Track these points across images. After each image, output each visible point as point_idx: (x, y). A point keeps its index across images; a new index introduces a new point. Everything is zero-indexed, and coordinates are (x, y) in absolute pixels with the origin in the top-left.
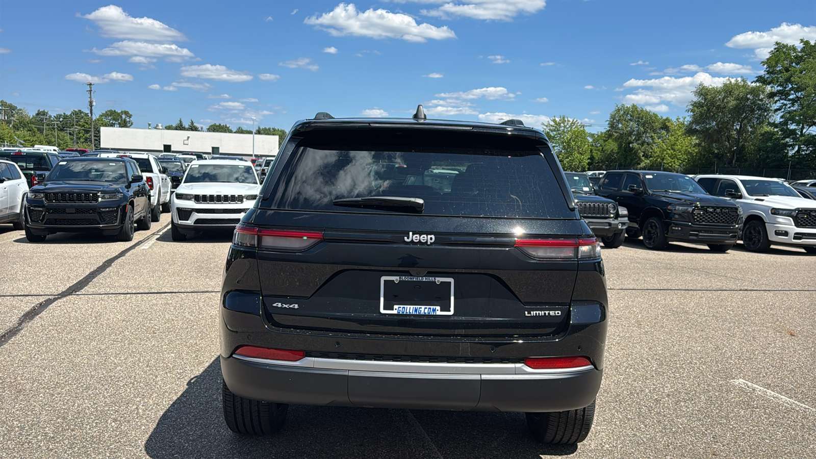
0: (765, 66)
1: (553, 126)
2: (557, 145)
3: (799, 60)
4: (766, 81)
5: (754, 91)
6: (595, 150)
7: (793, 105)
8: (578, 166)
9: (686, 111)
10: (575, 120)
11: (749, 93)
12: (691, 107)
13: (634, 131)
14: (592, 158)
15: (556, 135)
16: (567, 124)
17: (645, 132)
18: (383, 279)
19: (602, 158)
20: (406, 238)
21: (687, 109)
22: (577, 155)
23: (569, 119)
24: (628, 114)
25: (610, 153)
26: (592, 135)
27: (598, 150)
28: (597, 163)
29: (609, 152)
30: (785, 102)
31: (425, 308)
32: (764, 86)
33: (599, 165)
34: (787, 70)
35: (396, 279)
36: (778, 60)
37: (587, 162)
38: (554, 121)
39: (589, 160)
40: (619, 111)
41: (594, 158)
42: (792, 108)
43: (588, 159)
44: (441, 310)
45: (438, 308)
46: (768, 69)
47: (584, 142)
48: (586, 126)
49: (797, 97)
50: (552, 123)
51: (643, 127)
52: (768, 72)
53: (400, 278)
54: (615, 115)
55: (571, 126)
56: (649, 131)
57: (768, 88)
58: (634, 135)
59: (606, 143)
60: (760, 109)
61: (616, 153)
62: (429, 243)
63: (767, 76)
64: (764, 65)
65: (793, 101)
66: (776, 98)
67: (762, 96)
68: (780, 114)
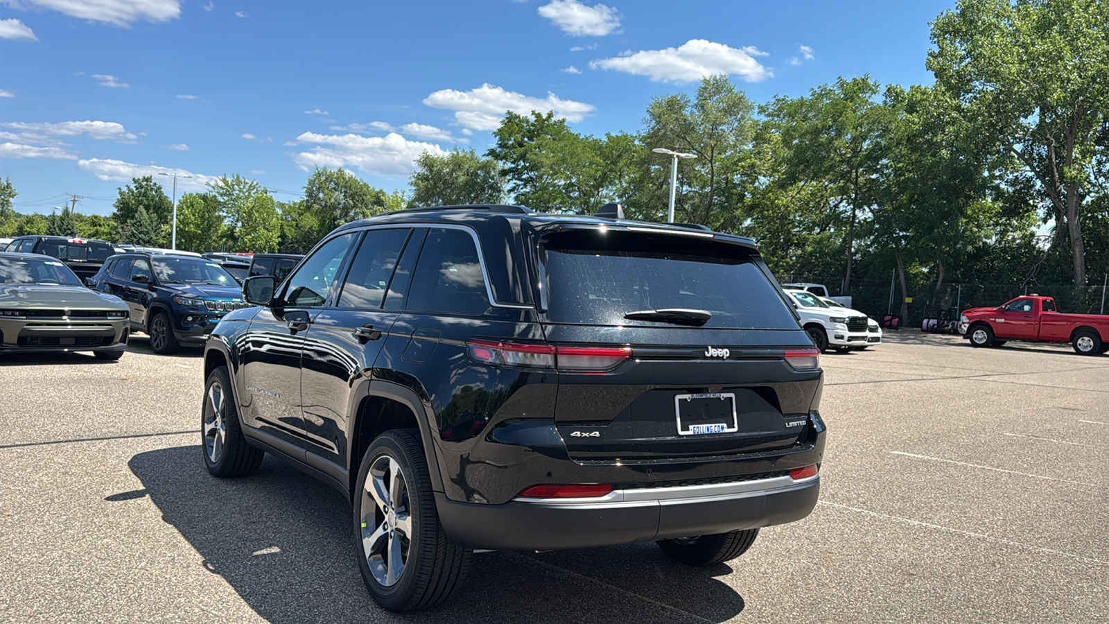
0: (498, 137)
1: (223, 189)
2: (230, 215)
3: (532, 135)
4: (499, 155)
5: (485, 167)
6: (288, 226)
7: (525, 186)
8: (265, 247)
9: (409, 184)
10: (255, 183)
11: (479, 168)
12: (413, 180)
13: (339, 204)
14: (283, 236)
15: (227, 201)
16: (244, 187)
17: (355, 206)
18: (678, 397)
19: (298, 237)
20: (706, 352)
21: (410, 181)
22: (263, 231)
23: (247, 181)
24: (331, 181)
25: (308, 231)
26: (282, 206)
27: (292, 226)
28: (290, 243)
29: (306, 230)
30: (518, 182)
31: (715, 426)
32: (495, 162)
33: (293, 246)
34: (521, 145)
35: (688, 397)
36: (511, 133)
37: (277, 241)
38: (224, 181)
39: (280, 239)
40: (320, 176)
41: (286, 236)
42: (525, 189)
43: (278, 237)
44: (728, 427)
45: (725, 425)
46: (500, 142)
47: (272, 214)
48: (270, 192)
49: (530, 177)
50: (221, 184)
51: (352, 200)
52: (501, 146)
53: (692, 396)
54: (315, 180)
55: (249, 191)
56: (360, 205)
57: (501, 165)
58: (340, 209)
59: (302, 217)
60: (491, 187)
61: (316, 231)
62: (725, 358)
63: (498, 150)
64: (496, 136)
65: (526, 182)
66: (508, 178)
67: (492, 173)
68: (513, 195)
